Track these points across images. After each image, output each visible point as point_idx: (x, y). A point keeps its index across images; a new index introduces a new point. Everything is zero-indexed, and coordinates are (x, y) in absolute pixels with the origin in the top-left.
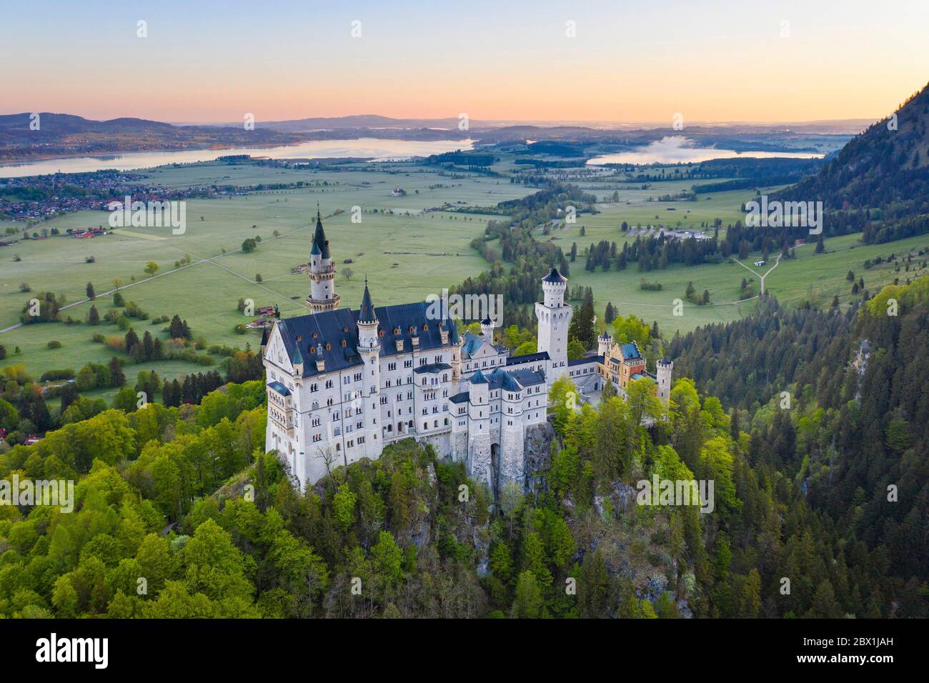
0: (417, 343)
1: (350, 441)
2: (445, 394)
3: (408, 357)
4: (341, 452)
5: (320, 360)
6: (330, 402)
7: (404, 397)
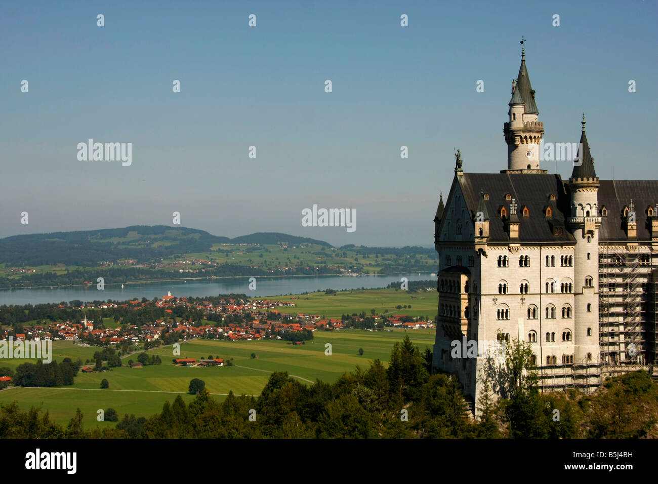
1: (551, 355)
4: (537, 369)
5: (514, 223)
6: (524, 289)
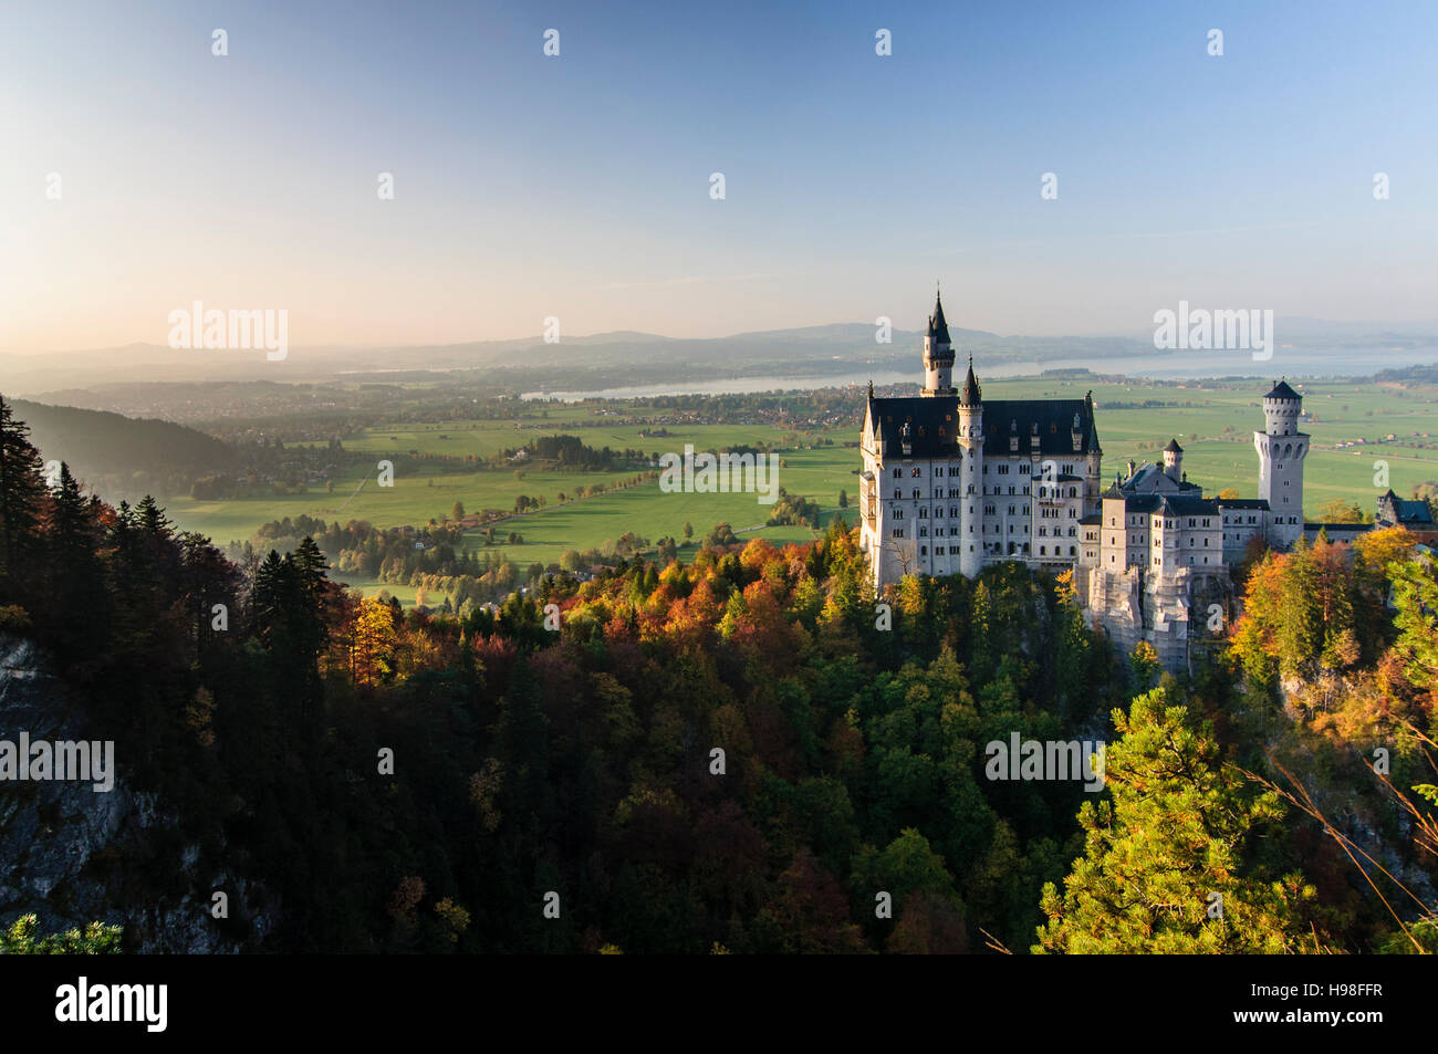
0: (1037, 444)
1: (940, 547)
2: (1072, 513)
3: (1025, 462)
4: (927, 558)
5: (906, 442)
6: (916, 494)
7: (1019, 510)
